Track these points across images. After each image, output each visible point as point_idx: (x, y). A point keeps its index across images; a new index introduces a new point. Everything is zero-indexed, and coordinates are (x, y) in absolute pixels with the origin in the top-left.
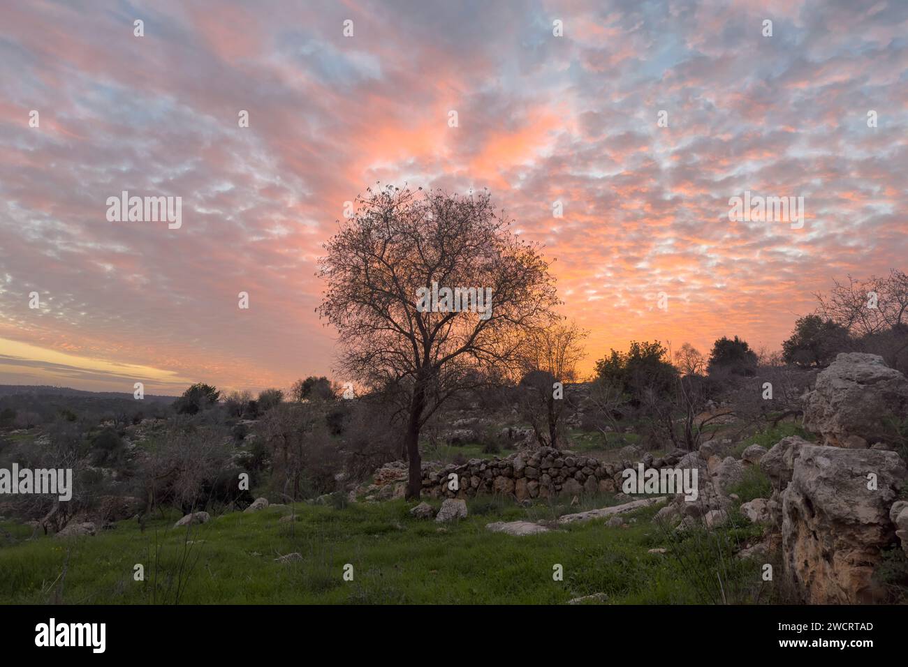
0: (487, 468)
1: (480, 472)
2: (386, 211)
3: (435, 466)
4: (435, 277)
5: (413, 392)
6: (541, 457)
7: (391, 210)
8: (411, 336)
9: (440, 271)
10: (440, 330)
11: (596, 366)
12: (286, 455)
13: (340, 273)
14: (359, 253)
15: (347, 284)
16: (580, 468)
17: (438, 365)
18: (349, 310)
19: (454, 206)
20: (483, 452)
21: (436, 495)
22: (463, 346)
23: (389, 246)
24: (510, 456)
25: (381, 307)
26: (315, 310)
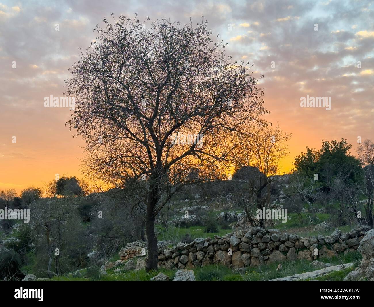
0: (209, 245)
1: (204, 248)
2: (120, 39)
3: (167, 244)
4: (163, 94)
5: (148, 189)
6: (252, 235)
7: (125, 38)
8: (145, 143)
9: (167, 89)
10: (168, 138)
11: (294, 161)
12: (48, 240)
13: (84, 92)
14: (100, 76)
15: (90, 102)
16: (283, 242)
17: (168, 167)
18: (94, 124)
19: (177, 33)
20: (205, 232)
21: (170, 266)
22: (188, 150)
23: (124, 68)
24: (227, 235)
25: (120, 120)
26: (66, 124)
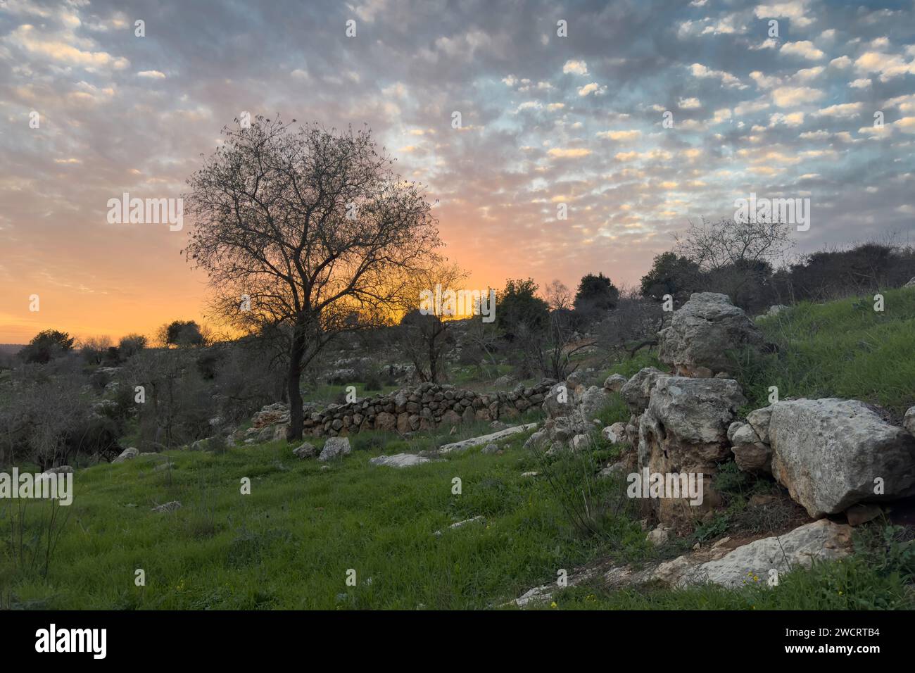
0: (369, 406)
1: (363, 409)
2: (257, 144)
3: (316, 406)
4: (313, 218)
5: (293, 336)
6: (422, 392)
7: (262, 144)
8: (289, 279)
9: (319, 211)
10: (320, 272)
12: (156, 403)
13: (207, 211)
14: (228, 190)
15: (215, 224)
16: (459, 400)
17: (319, 308)
18: (219, 253)
19: (332, 142)
20: (365, 390)
21: (318, 434)
22: (345, 288)
23: (261, 183)
24: (392, 393)
25: (256, 249)
26: (181, 253)
